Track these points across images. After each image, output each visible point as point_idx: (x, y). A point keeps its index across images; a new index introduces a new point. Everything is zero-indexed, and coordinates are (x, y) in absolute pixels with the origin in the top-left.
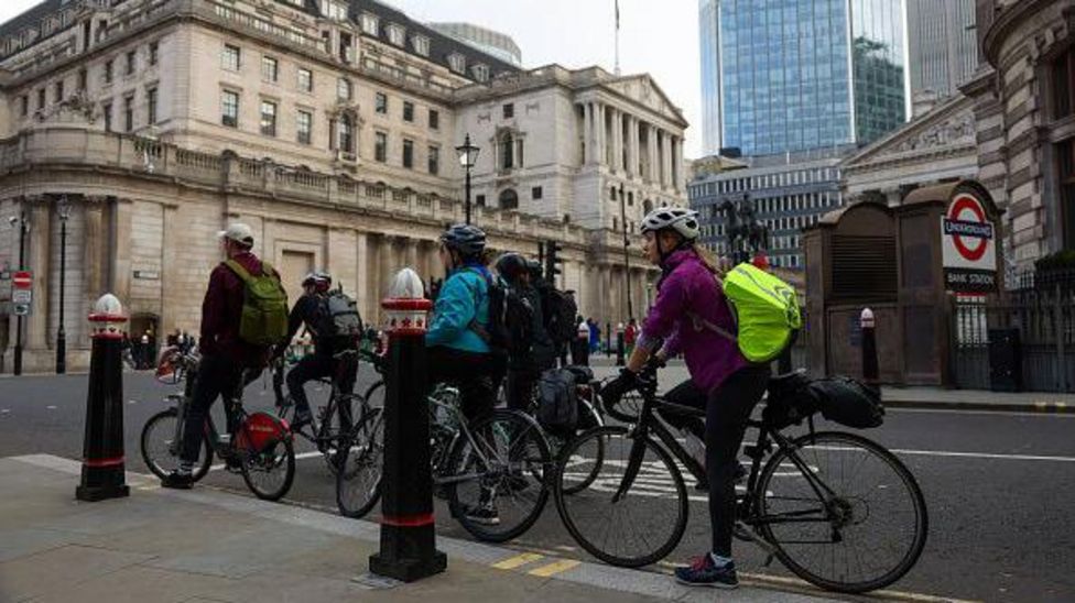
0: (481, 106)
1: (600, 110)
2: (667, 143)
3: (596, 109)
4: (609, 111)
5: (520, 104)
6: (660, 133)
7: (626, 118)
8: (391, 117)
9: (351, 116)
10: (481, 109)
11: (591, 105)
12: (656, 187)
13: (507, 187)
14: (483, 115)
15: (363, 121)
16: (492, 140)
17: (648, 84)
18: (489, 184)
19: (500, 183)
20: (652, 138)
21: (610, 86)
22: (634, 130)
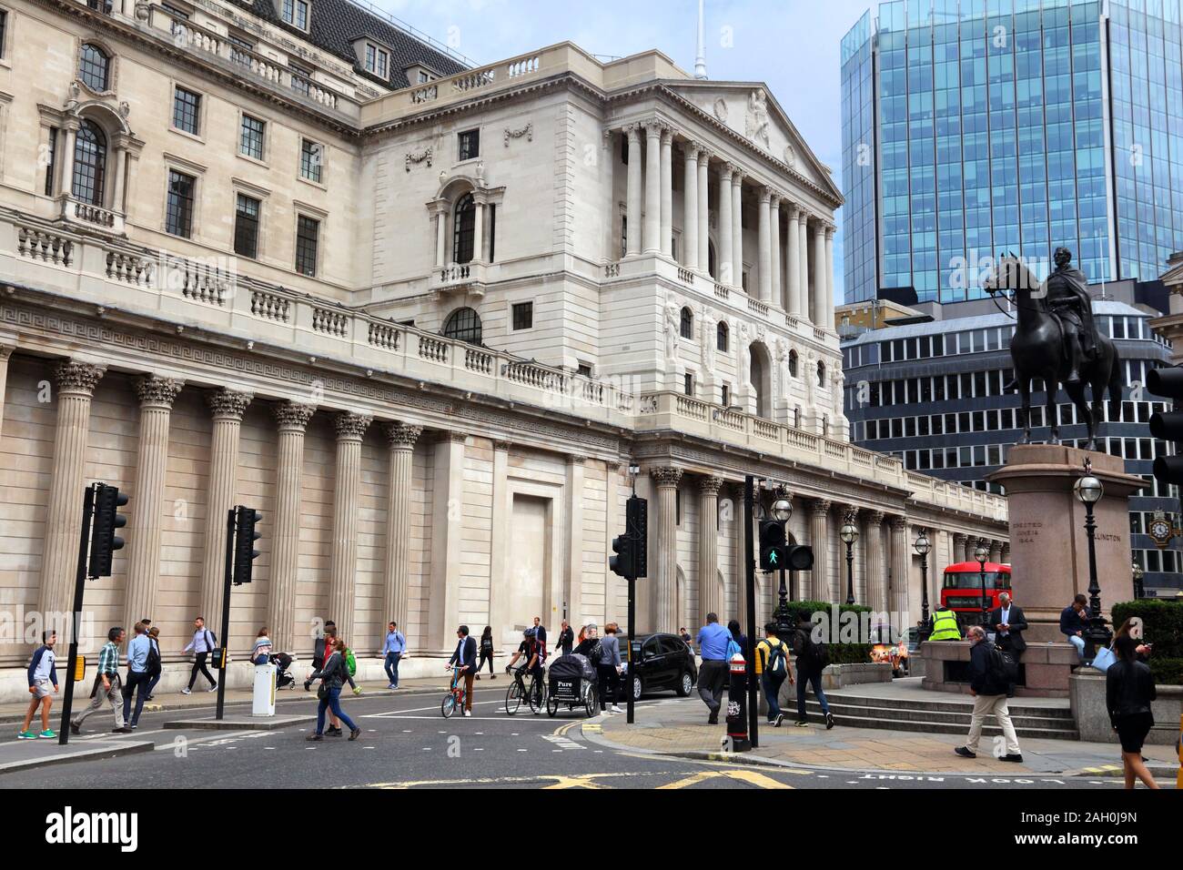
0: (413, 137)
1: (662, 145)
2: (798, 232)
3: (654, 142)
4: (680, 150)
5: (492, 130)
6: (786, 211)
7: (716, 170)
8: (211, 143)
9: (108, 129)
10: (414, 145)
11: (642, 132)
12: (777, 318)
13: (459, 303)
14: (417, 154)
15: (139, 144)
16: (431, 206)
17: (762, 106)
18: (423, 297)
19: (445, 295)
20: (769, 219)
21: (684, 96)
22: (732, 198)
